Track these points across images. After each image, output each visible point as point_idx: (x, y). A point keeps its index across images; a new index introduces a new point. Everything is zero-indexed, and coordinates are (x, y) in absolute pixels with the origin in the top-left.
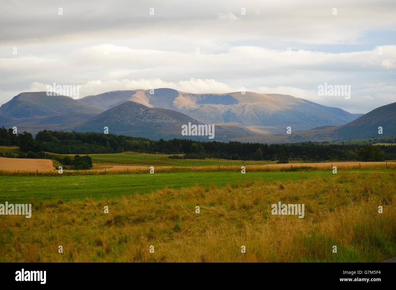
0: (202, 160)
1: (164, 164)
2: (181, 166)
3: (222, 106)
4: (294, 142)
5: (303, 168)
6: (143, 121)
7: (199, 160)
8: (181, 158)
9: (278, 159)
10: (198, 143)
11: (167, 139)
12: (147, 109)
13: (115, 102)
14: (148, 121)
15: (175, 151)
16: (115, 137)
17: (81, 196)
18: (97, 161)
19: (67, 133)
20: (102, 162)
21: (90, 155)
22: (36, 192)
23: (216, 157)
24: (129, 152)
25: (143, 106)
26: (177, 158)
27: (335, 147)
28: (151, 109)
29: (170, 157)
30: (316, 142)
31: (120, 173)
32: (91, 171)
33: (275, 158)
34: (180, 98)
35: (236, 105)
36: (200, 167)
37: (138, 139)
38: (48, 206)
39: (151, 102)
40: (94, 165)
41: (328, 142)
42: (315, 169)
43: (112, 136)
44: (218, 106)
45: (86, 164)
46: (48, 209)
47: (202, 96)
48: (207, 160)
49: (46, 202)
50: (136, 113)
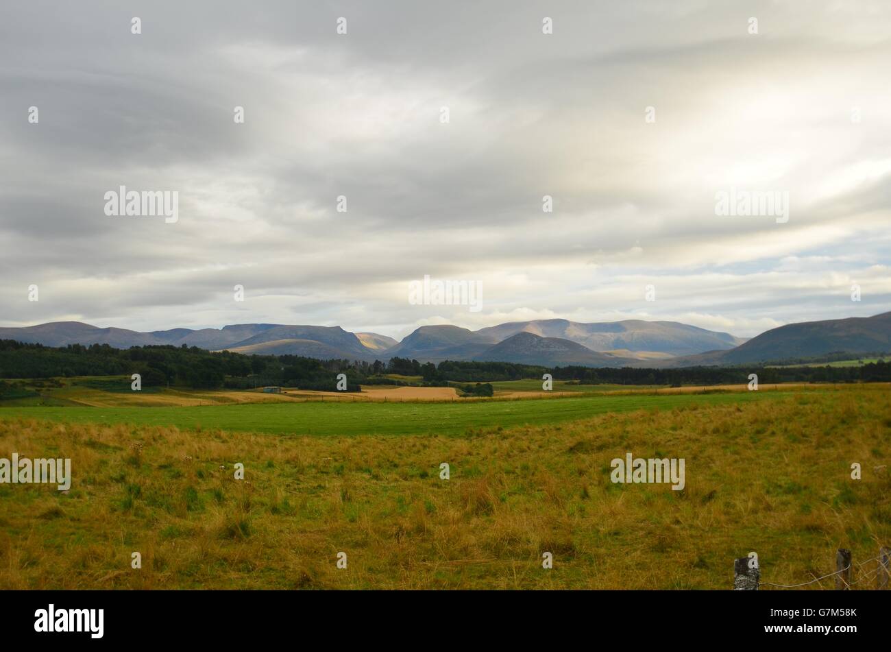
0: (596, 386)
1: (562, 390)
2: (578, 391)
3: (612, 334)
4: (683, 367)
5: (716, 391)
6: (537, 350)
7: (593, 386)
8: (576, 384)
9: (670, 384)
10: (592, 369)
11: (562, 366)
12: (540, 339)
13: (511, 333)
14: (542, 349)
15: (570, 378)
16: (512, 365)
17: (520, 422)
18: (497, 389)
19: (467, 363)
20: (502, 389)
21: (490, 383)
22: (469, 419)
23: (610, 382)
24: (527, 379)
25: (537, 336)
26: (573, 384)
27: (726, 370)
28: (545, 338)
29: (566, 384)
30: (705, 366)
31: (534, 399)
32: (493, 397)
33: (667, 382)
34: (571, 328)
35: (624, 333)
36: (611, 392)
37: (534, 367)
38: (489, 433)
39: (544, 332)
40: (495, 392)
41: (717, 366)
42: (729, 391)
43: (510, 364)
44: (608, 334)
45: (488, 391)
46: (490, 436)
47: (592, 325)
48: (602, 385)
49: (485, 429)
50: (531, 343)
